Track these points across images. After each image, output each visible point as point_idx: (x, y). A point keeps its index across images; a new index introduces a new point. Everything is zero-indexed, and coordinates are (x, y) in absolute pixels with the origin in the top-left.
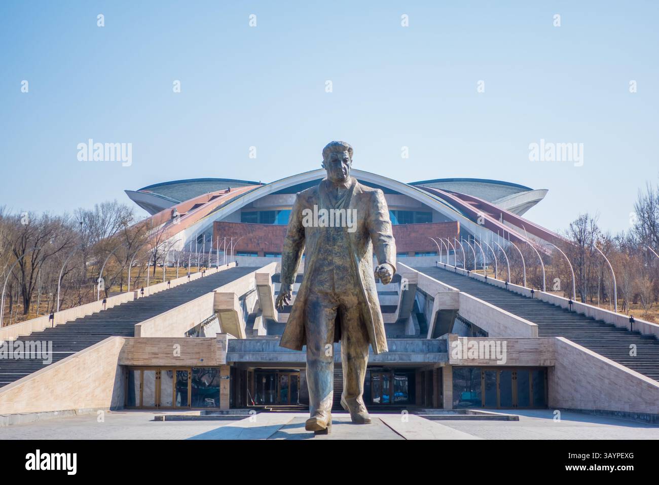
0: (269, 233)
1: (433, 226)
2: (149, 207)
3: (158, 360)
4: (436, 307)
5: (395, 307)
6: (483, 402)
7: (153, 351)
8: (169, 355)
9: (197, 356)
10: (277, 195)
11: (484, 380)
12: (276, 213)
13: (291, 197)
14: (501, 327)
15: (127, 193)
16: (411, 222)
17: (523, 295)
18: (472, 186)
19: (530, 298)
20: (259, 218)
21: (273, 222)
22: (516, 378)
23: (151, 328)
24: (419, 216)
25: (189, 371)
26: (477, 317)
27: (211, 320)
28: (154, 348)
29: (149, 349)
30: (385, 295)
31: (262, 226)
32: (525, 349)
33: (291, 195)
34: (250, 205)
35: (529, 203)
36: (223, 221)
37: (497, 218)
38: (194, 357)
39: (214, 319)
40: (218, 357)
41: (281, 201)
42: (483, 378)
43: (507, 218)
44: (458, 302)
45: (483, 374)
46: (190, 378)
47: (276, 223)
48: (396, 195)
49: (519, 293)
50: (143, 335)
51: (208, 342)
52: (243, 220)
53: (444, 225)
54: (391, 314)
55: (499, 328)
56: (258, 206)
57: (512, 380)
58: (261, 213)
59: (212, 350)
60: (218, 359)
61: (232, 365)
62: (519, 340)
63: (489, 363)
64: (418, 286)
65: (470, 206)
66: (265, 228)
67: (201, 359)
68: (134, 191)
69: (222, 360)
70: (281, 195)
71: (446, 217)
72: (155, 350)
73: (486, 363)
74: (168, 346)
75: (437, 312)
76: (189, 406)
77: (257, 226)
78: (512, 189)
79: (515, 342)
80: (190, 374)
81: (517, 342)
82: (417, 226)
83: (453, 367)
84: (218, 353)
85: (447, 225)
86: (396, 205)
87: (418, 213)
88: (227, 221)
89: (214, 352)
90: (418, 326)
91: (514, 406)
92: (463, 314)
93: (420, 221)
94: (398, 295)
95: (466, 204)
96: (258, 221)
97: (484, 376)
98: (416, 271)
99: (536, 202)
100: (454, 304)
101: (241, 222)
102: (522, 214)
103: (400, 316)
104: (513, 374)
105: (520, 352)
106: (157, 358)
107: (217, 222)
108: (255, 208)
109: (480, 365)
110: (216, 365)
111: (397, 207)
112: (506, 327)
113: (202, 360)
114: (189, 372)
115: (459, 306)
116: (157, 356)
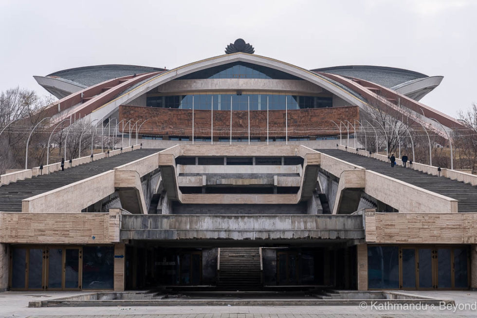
0: (174, 117)
1: (334, 111)
2: (57, 92)
3: (45, 237)
4: (342, 185)
5: (298, 188)
6: (401, 283)
7: (39, 228)
8: (57, 233)
9: (88, 233)
10: (182, 80)
11: (402, 258)
12: (181, 98)
13: (195, 82)
14: (413, 204)
15: (35, 78)
16: (313, 107)
17: (429, 173)
18: (371, 73)
19: (436, 176)
20: (164, 102)
21: (178, 106)
22: (436, 257)
23: (42, 204)
24: (320, 101)
25: (80, 249)
26: (386, 194)
27: (113, 199)
28: (41, 225)
29: (35, 225)
30: (287, 176)
31: (166, 110)
32: (447, 225)
33: (196, 80)
34: (156, 90)
35: (426, 88)
36: (129, 105)
37: (396, 103)
38: (85, 234)
39: (116, 198)
40: (110, 234)
41: (185, 86)
42: (401, 257)
43: (405, 103)
44: (364, 180)
45: (400, 252)
46: (81, 257)
47: (181, 107)
48: (297, 81)
49: (424, 172)
50: (31, 210)
51: (100, 218)
52: (148, 105)
53: (344, 110)
54: (294, 195)
55: (411, 204)
56: (163, 91)
57: (432, 258)
58: (166, 98)
59: (105, 227)
60: (111, 236)
61: (127, 243)
62: (440, 216)
63: (408, 240)
64: (321, 167)
65: (369, 91)
66: (170, 112)
67: (92, 236)
68: (42, 77)
69: (115, 238)
70: (185, 80)
71: (346, 102)
72: (42, 226)
73: (405, 240)
74: (56, 222)
75: (342, 191)
76: (80, 287)
77: (162, 110)
78: (409, 75)
79: (436, 217)
80: (81, 252)
81: (439, 217)
82: (318, 111)
83: (368, 245)
84: (110, 229)
85: (347, 110)
86: (297, 90)
87: (319, 98)
88: (132, 105)
89: (107, 229)
90: (321, 206)
91: (434, 287)
92: (369, 192)
93: (321, 106)
94: (300, 176)
95: (365, 89)
96: (164, 106)
97: (401, 254)
98: (319, 152)
99: (432, 88)
100: (359, 182)
101: (147, 106)
102: (419, 100)
103: (302, 196)
104: (433, 252)
105: (442, 229)
106: (44, 235)
107: (123, 106)
108: (159, 92)
109: (399, 242)
110: (108, 243)
111: (299, 92)
112: (420, 204)
113: (94, 238)
114: (80, 251)
115: (365, 184)
116: (43, 233)
